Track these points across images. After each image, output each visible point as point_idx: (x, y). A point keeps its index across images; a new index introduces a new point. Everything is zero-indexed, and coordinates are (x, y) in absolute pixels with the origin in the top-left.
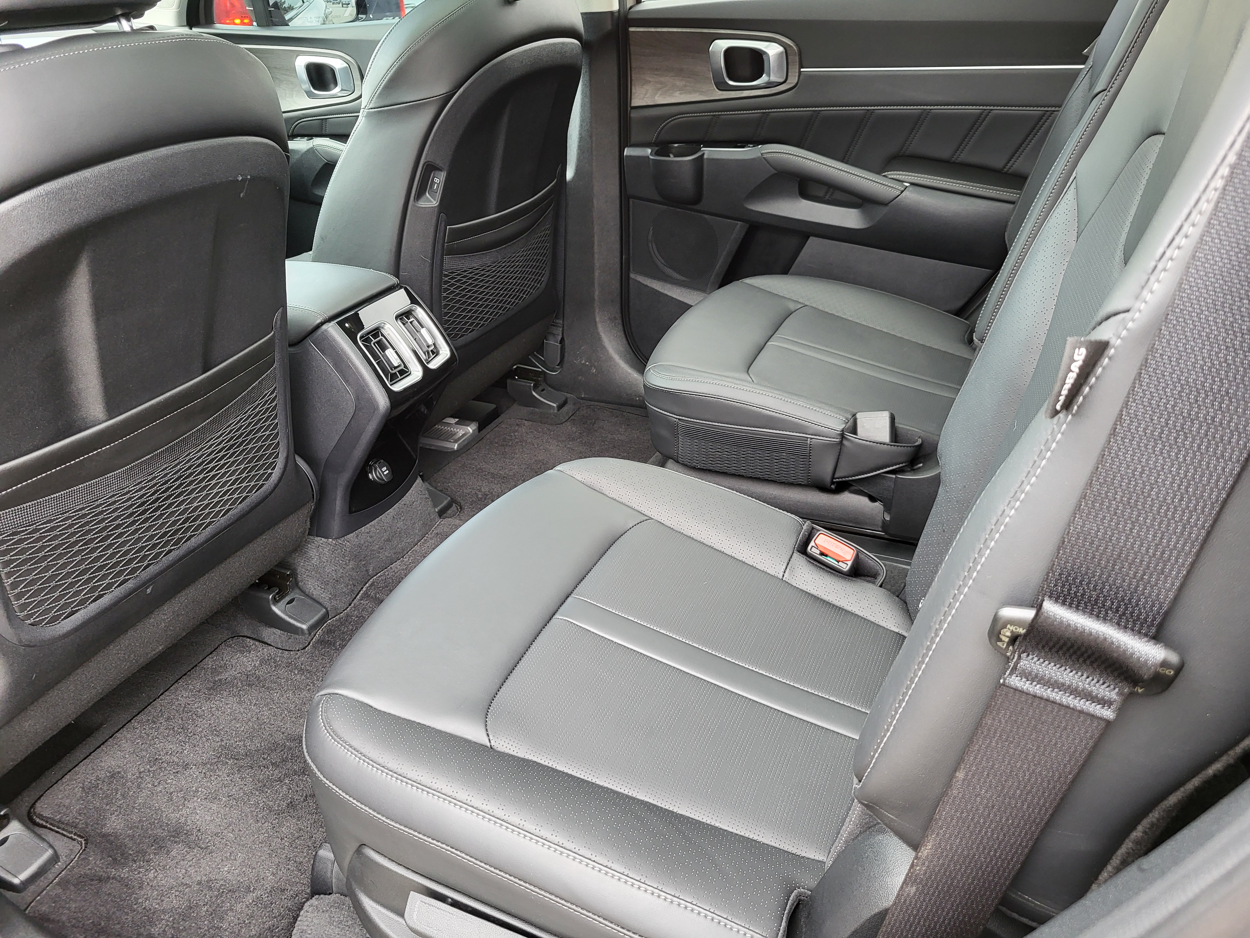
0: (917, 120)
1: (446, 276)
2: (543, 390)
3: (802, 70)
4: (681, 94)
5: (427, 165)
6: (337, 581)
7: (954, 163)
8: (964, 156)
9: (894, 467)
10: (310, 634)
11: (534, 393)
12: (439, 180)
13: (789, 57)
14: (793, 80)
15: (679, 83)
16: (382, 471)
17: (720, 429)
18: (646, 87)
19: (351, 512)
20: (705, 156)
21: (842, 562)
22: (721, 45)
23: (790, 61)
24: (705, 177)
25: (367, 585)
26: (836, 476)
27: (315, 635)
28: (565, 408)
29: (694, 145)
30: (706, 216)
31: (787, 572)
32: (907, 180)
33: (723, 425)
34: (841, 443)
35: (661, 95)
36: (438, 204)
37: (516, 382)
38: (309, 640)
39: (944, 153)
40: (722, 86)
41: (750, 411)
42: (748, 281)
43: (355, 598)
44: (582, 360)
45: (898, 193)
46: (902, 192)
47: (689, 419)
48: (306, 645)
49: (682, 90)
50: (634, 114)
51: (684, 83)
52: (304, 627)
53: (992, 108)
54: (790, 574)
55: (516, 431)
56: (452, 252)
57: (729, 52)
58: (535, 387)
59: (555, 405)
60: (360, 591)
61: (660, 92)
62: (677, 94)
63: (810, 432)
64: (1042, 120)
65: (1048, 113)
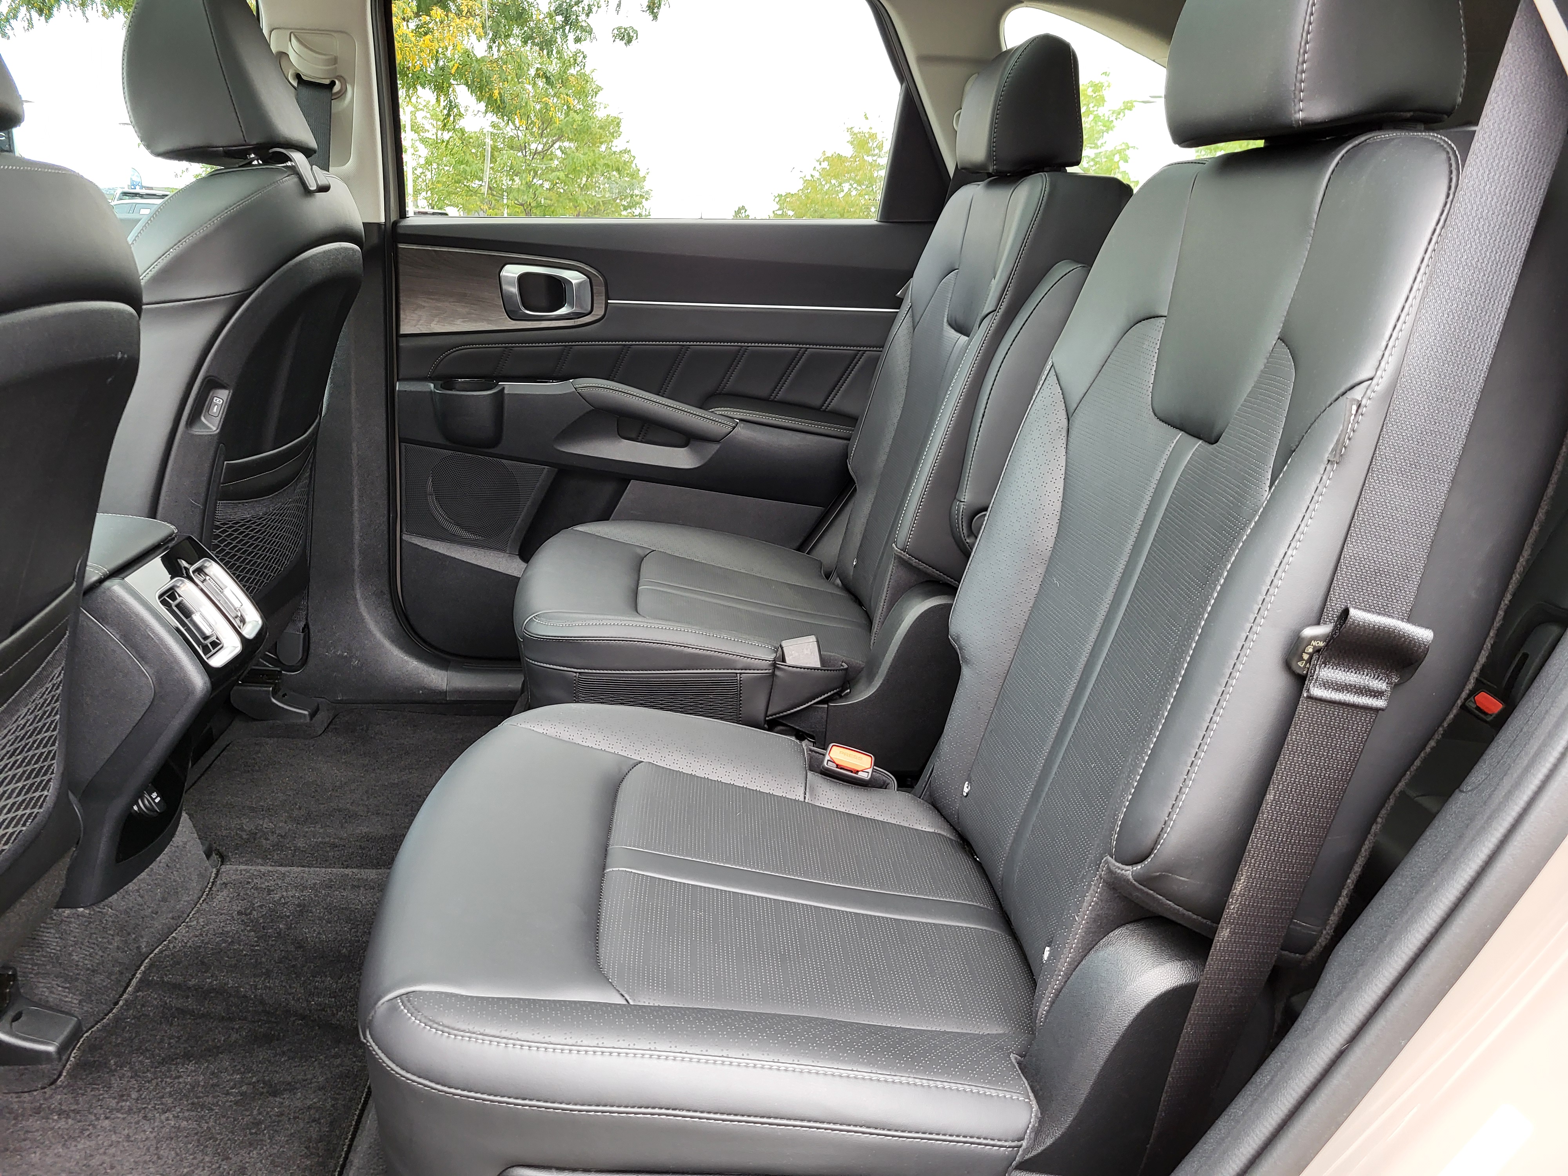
0: (735, 357)
1: (218, 528)
2: (284, 696)
3: (609, 301)
4: (463, 322)
5: (208, 381)
6: (93, 971)
7: (773, 401)
8: (781, 395)
9: (823, 697)
10: (60, 1059)
11: (274, 701)
12: (220, 400)
13: (594, 287)
14: (599, 312)
15: (462, 309)
16: (151, 797)
17: (633, 678)
18: (419, 312)
19: (118, 860)
20: (506, 392)
21: (862, 771)
22: (512, 272)
23: (595, 291)
24: (506, 415)
25: (142, 968)
26: (769, 713)
27: (69, 1058)
28: (318, 716)
29: (489, 379)
30: (504, 461)
31: (807, 794)
32: (736, 416)
33: (638, 672)
34: (773, 674)
35: (438, 322)
36: (218, 431)
37: (240, 688)
38: (60, 1068)
39: (762, 390)
40: (513, 314)
41: (671, 651)
42: (579, 528)
43: (124, 991)
44: (337, 651)
45: (730, 429)
46: (734, 428)
47: (594, 671)
48: (55, 1077)
49: (465, 317)
50: (403, 343)
51: (467, 310)
52: (51, 1049)
53: (808, 346)
54: (811, 795)
55: (259, 752)
56: (226, 496)
57: (523, 279)
58: (275, 693)
59: (306, 713)
60: (131, 980)
61: (437, 319)
62: (459, 322)
63: (740, 666)
64: (856, 360)
65: (861, 352)
